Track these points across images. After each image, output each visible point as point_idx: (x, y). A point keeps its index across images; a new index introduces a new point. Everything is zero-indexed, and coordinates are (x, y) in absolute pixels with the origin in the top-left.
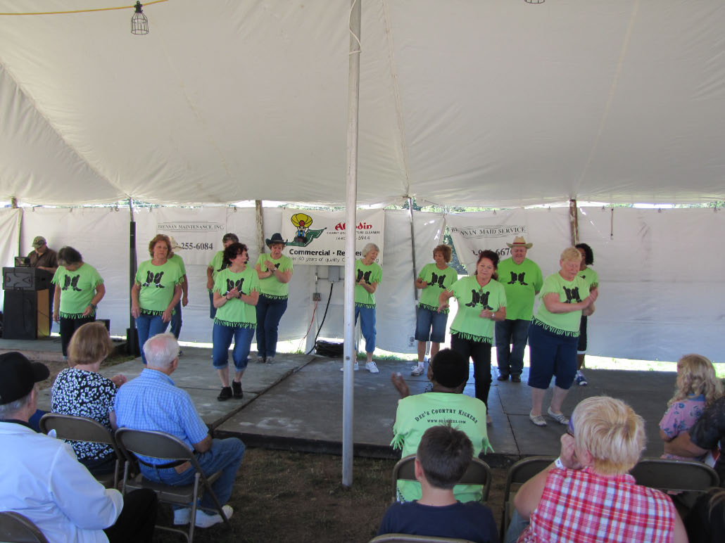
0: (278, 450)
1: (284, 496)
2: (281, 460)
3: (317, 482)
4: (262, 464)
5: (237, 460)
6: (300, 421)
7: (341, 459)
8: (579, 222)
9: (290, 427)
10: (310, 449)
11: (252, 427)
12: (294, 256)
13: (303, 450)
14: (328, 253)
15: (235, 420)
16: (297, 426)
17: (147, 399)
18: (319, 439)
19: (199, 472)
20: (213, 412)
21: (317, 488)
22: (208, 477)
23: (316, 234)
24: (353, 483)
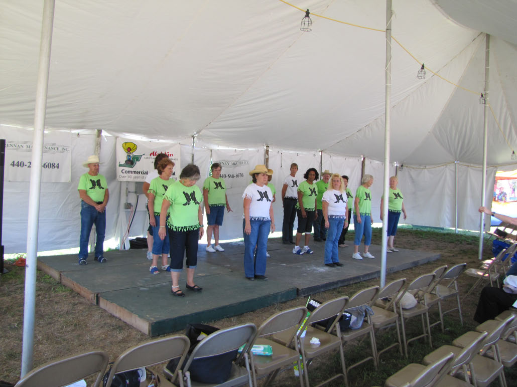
12: (125, 175)
23: (138, 159)
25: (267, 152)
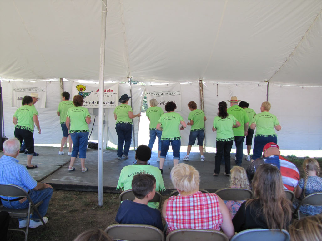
0: (70, 191)
1: (72, 211)
2: (71, 195)
3: (87, 205)
4: (62, 198)
5: (50, 196)
6: (80, 178)
7: (98, 194)
8: (203, 90)
9: (75, 180)
10: (84, 190)
11: (57, 181)
13: (81, 190)
14: (93, 103)
15: (49, 178)
16: (79, 180)
17: (5, 170)
18: (88, 185)
19: (31, 202)
20: (39, 175)
21: (87, 207)
22: (35, 204)
23: (88, 94)
24: (103, 205)
25: (201, 85)
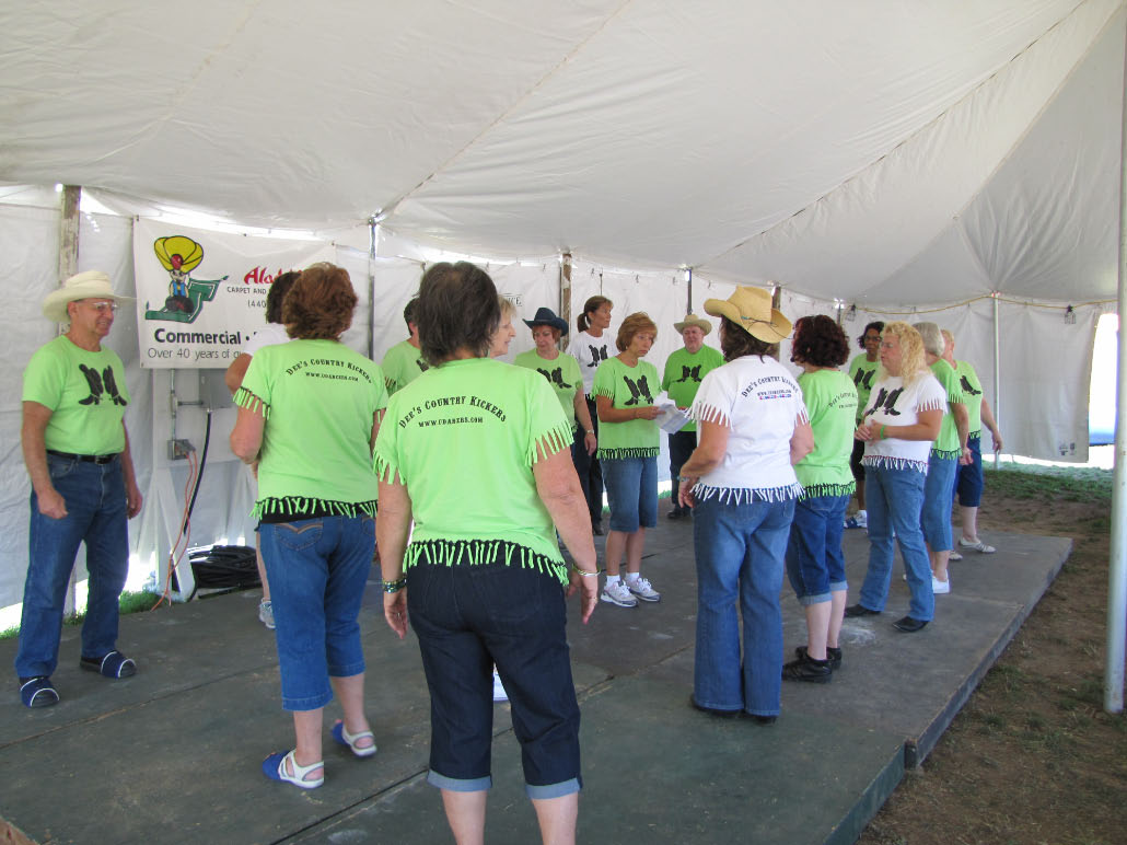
12: (167, 346)
14: (236, 339)
23: (206, 291)
25: (566, 271)
